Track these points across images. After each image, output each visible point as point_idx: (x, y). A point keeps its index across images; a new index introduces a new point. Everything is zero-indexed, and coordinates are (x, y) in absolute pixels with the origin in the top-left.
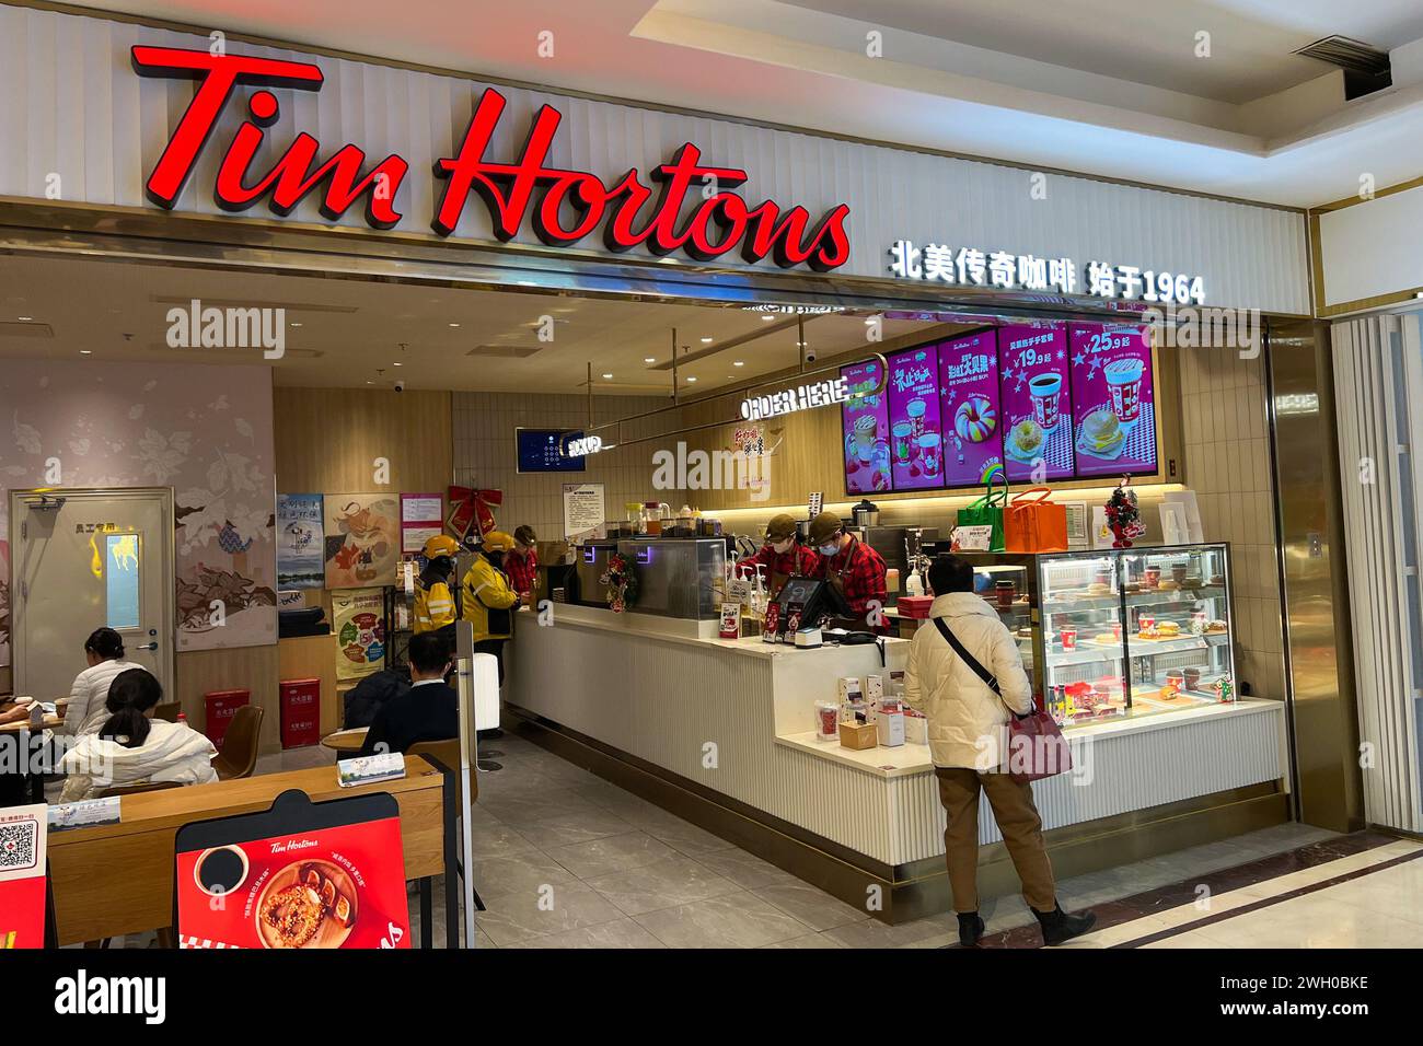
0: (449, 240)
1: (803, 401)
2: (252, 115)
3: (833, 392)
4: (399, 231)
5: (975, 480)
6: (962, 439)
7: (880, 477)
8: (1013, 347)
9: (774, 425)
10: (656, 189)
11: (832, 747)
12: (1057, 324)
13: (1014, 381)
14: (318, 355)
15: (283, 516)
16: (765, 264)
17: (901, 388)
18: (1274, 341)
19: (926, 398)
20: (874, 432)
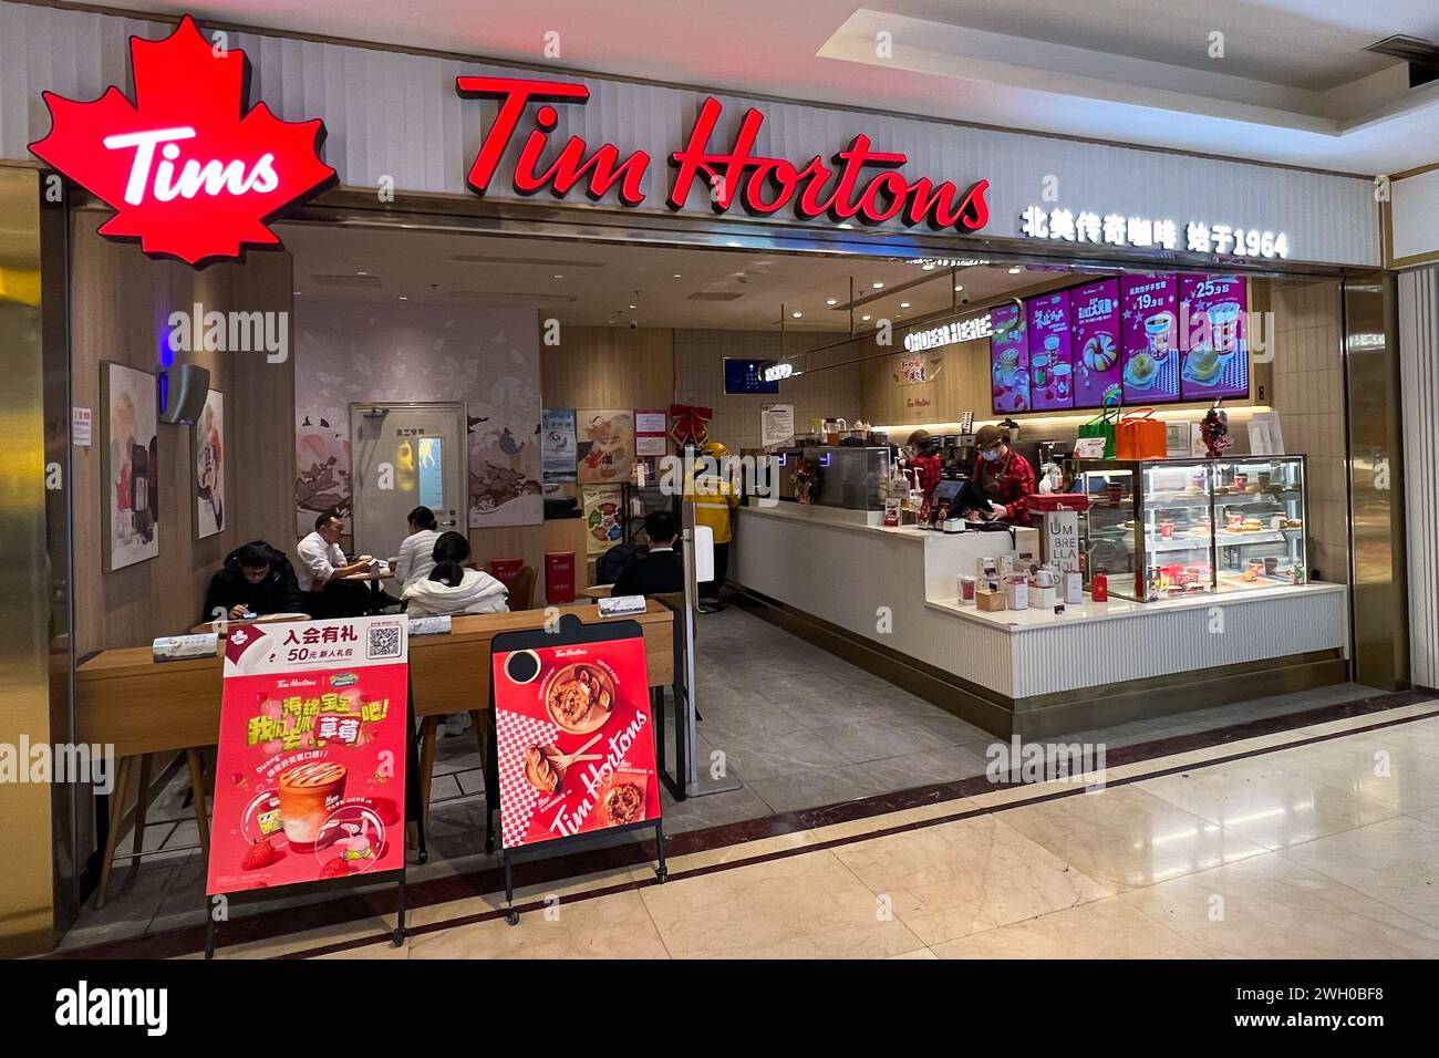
0: (679, 213)
1: (954, 336)
2: (539, 124)
3: (979, 328)
4: (641, 208)
5: (1098, 403)
6: (1089, 369)
7: (1021, 400)
8: (1132, 293)
9: (934, 355)
10: (835, 170)
11: (971, 609)
12: (1169, 275)
13: (1132, 321)
14: (573, 300)
15: (546, 426)
16: (920, 228)
17: (1039, 326)
18: (1349, 287)
19: (1060, 334)
20: (1017, 362)
